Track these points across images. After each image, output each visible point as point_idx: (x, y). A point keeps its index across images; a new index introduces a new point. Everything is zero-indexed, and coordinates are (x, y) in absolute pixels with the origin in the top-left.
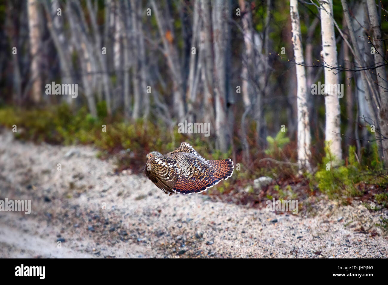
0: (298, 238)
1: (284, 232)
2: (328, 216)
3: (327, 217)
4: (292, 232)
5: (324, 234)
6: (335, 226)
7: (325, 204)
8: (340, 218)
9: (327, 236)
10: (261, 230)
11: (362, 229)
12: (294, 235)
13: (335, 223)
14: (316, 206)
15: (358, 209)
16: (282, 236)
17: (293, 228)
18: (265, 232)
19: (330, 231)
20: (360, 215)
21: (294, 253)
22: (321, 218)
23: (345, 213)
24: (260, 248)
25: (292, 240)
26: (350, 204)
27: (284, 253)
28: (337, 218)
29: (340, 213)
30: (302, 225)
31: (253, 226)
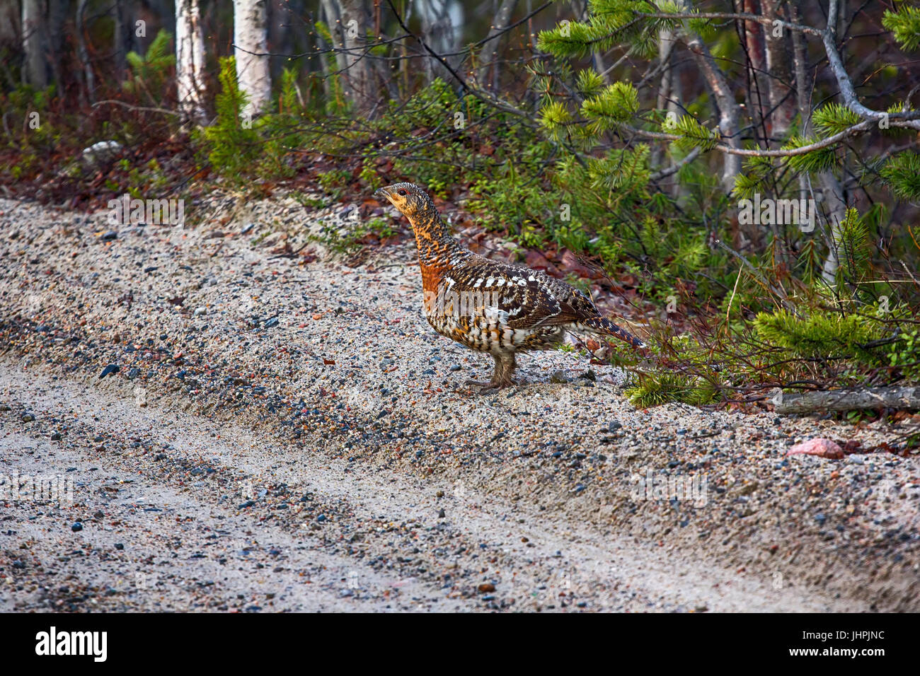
0: (147, 271)
1: (121, 259)
2: (223, 223)
3: (220, 226)
4: (139, 259)
5: (204, 262)
6: (234, 244)
7: (219, 197)
8: (246, 228)
9: (210, 264)
10: (75, 256)
11: (288, 247)
12: (140, 265)
13: (235, 237)
14: (201, 203)
15: (284, 206)
16: (115, 266)
17: (143, 251)
18: (81, 259)
19: (219, 254)
20: (286, 219)
21: (125, 302)
22: (209, 227)
23: (258, 215)
24: (60, 294)
25: (135, 276)
26: (269, 196)
27: (105, 302)
28: (241, 227)
29: (247, 216)
30: (163, 244)
31: (61, 248)
